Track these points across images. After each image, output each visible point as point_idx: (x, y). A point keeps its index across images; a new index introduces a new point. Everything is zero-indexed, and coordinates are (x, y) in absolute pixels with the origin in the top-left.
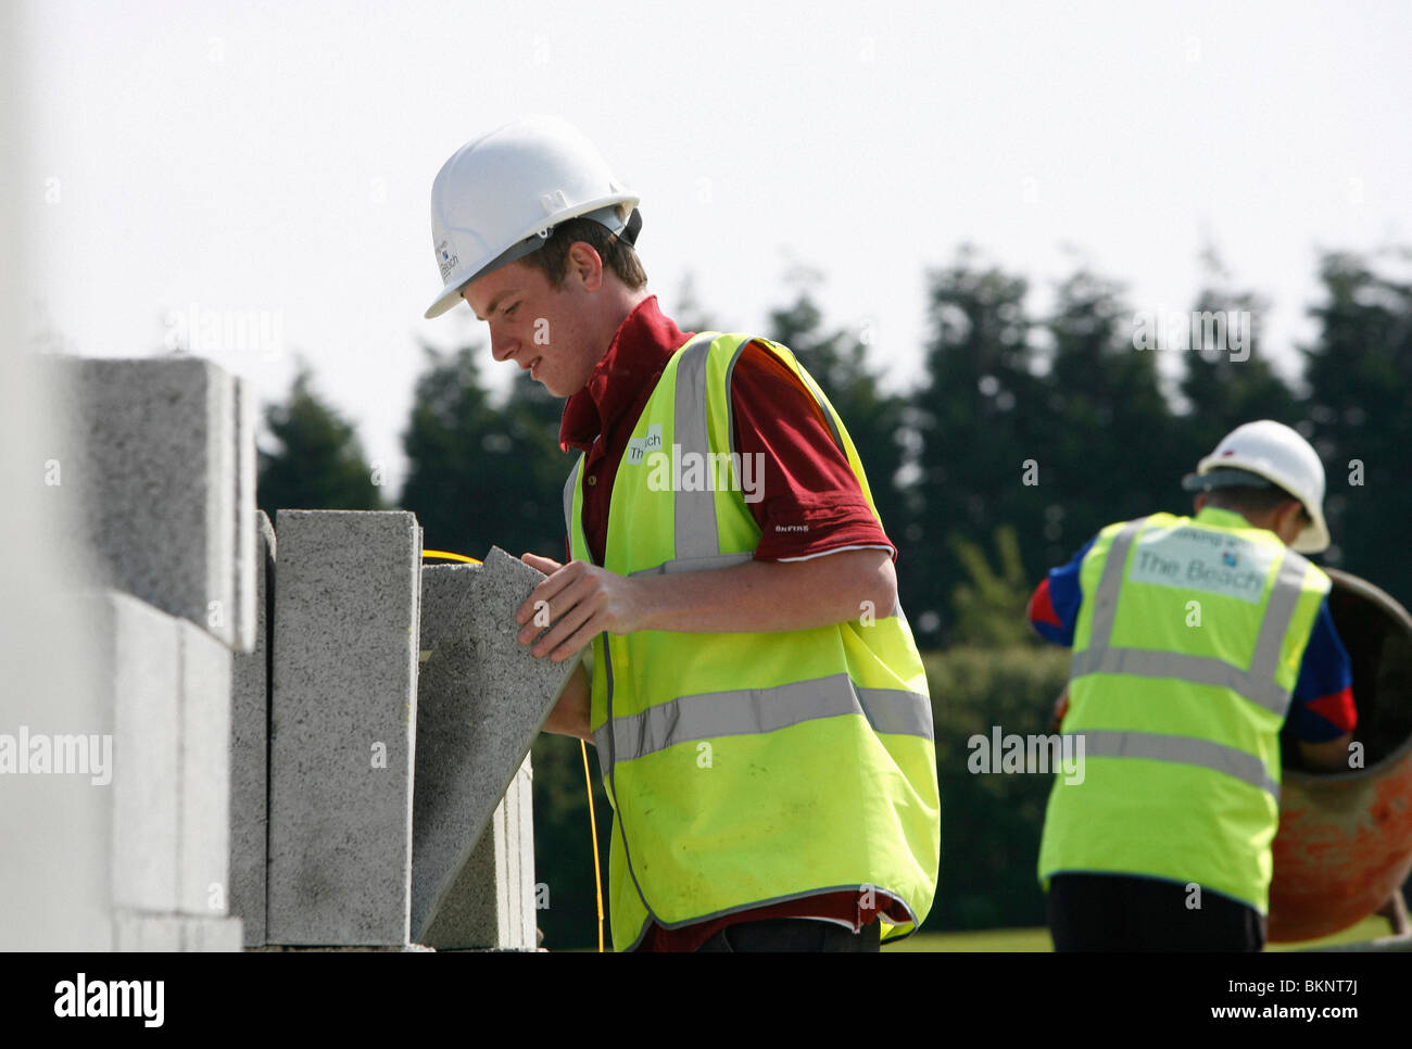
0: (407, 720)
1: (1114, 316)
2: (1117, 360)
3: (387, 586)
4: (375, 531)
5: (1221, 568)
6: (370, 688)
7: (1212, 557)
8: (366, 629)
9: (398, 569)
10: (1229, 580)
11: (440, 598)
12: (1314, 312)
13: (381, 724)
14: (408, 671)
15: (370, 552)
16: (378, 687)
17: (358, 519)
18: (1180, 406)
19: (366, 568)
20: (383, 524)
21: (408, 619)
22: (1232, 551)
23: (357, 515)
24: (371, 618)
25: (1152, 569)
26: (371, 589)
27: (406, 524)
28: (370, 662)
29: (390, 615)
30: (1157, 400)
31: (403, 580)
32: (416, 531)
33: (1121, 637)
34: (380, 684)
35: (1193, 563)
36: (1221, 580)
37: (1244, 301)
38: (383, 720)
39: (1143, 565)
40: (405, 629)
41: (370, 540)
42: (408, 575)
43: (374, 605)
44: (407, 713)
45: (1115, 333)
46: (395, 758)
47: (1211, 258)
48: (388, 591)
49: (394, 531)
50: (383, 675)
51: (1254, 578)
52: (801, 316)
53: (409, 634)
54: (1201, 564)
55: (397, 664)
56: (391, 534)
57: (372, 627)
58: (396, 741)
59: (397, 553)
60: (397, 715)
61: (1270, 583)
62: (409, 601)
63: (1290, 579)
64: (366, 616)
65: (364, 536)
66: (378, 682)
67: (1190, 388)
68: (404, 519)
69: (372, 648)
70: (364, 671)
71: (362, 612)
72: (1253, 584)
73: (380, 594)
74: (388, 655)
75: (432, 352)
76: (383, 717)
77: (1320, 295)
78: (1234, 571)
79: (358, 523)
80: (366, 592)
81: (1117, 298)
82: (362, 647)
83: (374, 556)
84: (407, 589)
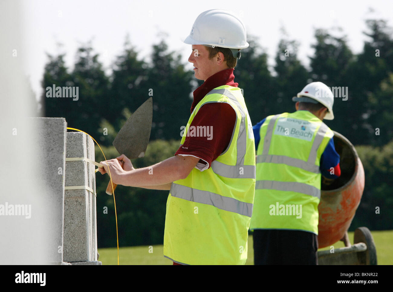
0: (63, 182)
1: (254, 47)
2: (255, 60)
3: (56, 140)
4: (53, 124)
5: (301, 131)
6: (52, 171)
7: (298, 127)
8: (51, 153)
9: (60, 135)
10: (303, 134)
11: (70, 142)
12: (313, 46)
13: (55, 183)
14: (63, 166)
15: (51, 130)
16: (54, 171)
17: (48, 120)
18: (274, 74)
19: (50, 135)
20: (55, 121)
21: (63, 150)
22: (304, 125)
23: (48, 119)
24: (52, 150)
25: (281, 131)
26: (52, 141)
27: (63, 122)
28: (52, 163)
29: (58, 149)
30: (267, 72)
31: (61, 138)
32: (65, 123)
33: (272, 152)
34: (55, 169)
35: (293, 129)
36: (300, 135)
37: (293, 42)
38: (55, 182)
39: (278, 130)
40: (62, 153)
41: (52, 126)
42: (63, 137)
43: (53, 146)
44: (63, 179)
45: (255, 52)
46: (59, 193)
47: (283, 30)
48: (57, 142)
49: (59, 124)
50: (56, 167)
51: (310, 134)
52: (162, 46)
53: (63, 154)
54: (295, 129)
55: (60, 164)
56: (58, 125)
57: (52, 152)
58: (59, 188)
59: (60, 130)
60: (60, 180)
61: (315, 134)
62: (63, 145)
63: (321, 134)
64: (51, 149)
65: (50, 125)
66: (54, 169)
67: (277, 69)
68: (62, 120)
69: (52, 159)
70: (50, 166)
71: (49, 148)
72: (310, 135)
73: (55, 142)
74: (57, 161)
75: (50, 56)
76: (55, 181)
77: (315, 41)
78: (304, 132)
79: (48, 121)
80: (50, 142)
81: (256, 42)
82: (49, 158)
83: (53, 131)
84: (63, 141)
